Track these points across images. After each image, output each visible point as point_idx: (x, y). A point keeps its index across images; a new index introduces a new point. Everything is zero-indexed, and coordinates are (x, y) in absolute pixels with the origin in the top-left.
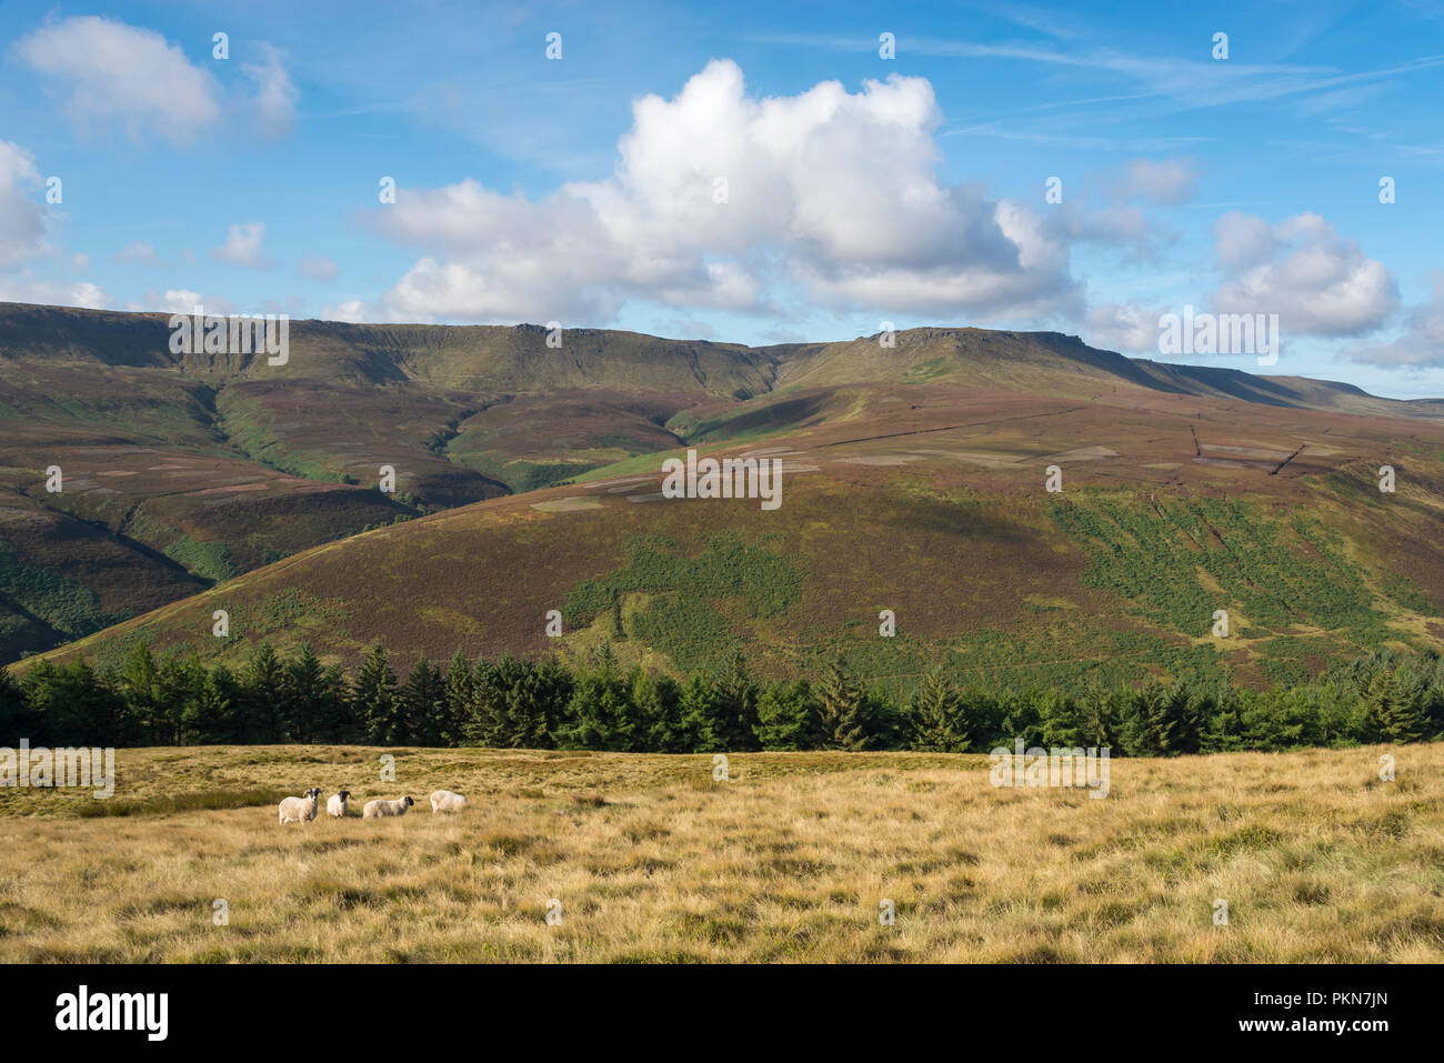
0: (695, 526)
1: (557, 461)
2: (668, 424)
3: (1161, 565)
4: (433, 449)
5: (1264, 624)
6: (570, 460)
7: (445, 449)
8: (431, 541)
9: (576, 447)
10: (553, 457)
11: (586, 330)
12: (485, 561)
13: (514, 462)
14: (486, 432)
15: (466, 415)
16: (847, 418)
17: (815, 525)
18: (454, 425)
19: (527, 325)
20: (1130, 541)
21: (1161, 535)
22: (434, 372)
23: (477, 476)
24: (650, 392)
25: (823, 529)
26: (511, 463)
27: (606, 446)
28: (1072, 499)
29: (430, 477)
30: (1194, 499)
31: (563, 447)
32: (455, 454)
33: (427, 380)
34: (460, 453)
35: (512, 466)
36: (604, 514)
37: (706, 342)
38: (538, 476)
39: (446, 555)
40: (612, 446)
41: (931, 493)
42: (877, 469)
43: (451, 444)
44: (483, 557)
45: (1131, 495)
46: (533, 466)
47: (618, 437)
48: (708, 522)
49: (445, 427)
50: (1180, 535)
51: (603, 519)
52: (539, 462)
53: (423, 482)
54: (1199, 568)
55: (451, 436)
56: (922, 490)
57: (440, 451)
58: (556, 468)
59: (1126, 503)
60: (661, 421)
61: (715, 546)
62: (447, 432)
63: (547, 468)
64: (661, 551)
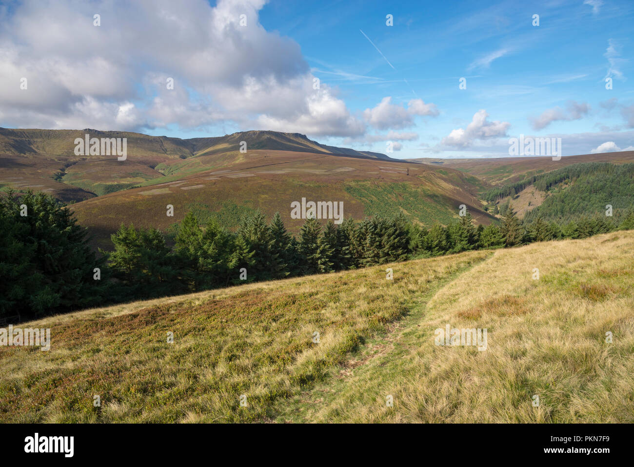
0: (214, 198)
1: (116, 183)
2: (155, 168)
3: (387, 207)
4: (56, 180)
5: (428, 224)
6: (121, 182)
7: (62, 180)
8: (96, 210)
9: (122, 177)
10: (114, 181)
11: (115, 132)
12: (125, 217)
13: (96, 184)
14: (79, 173)
15: (68, 166)
16: (237, 162)
17: (263, 196)
18: (63, 170)
19: (89, 129)
20: (374, 199)
21: (383, 196)
22: (47, 149)
23: (80, 190)
24: (145, 156)
25: (266, 198)
26: (95, 184)
27: (134, 177)
28: (350, 184)
29: (60, 190)
30: (389, 183)
31: (116, 177)
32: (67, 181)
33: (44, 152)
34: (69, 181)
35: (95, 186)
36: (174, 195)
37: (165, 137)
38: (108, 189)
39: (106, 216)
40: (136, 177)
41: (302, 183)
42: (278, 175)
43: (64, 178)
44: (124, 216)
45: (369, 183)
46: (106, 185)
47: (138, 173)
48: (220, 196)
49: (59, 171)
50: (389, 196)
51: (174, 197)
52: (108, 184)
53: (59, 193)
54: (400, 207)
55: (63, 175)
56: (298, 182)
57: (60, 180)
58: (116, 185)
59: (369, 185)
60: (153, 167)
61: (226, 206)
62: (61, 173)
63: (111, 186)
64: (203, 209)
